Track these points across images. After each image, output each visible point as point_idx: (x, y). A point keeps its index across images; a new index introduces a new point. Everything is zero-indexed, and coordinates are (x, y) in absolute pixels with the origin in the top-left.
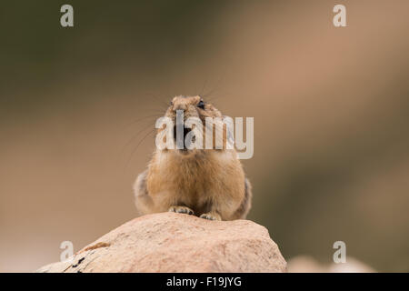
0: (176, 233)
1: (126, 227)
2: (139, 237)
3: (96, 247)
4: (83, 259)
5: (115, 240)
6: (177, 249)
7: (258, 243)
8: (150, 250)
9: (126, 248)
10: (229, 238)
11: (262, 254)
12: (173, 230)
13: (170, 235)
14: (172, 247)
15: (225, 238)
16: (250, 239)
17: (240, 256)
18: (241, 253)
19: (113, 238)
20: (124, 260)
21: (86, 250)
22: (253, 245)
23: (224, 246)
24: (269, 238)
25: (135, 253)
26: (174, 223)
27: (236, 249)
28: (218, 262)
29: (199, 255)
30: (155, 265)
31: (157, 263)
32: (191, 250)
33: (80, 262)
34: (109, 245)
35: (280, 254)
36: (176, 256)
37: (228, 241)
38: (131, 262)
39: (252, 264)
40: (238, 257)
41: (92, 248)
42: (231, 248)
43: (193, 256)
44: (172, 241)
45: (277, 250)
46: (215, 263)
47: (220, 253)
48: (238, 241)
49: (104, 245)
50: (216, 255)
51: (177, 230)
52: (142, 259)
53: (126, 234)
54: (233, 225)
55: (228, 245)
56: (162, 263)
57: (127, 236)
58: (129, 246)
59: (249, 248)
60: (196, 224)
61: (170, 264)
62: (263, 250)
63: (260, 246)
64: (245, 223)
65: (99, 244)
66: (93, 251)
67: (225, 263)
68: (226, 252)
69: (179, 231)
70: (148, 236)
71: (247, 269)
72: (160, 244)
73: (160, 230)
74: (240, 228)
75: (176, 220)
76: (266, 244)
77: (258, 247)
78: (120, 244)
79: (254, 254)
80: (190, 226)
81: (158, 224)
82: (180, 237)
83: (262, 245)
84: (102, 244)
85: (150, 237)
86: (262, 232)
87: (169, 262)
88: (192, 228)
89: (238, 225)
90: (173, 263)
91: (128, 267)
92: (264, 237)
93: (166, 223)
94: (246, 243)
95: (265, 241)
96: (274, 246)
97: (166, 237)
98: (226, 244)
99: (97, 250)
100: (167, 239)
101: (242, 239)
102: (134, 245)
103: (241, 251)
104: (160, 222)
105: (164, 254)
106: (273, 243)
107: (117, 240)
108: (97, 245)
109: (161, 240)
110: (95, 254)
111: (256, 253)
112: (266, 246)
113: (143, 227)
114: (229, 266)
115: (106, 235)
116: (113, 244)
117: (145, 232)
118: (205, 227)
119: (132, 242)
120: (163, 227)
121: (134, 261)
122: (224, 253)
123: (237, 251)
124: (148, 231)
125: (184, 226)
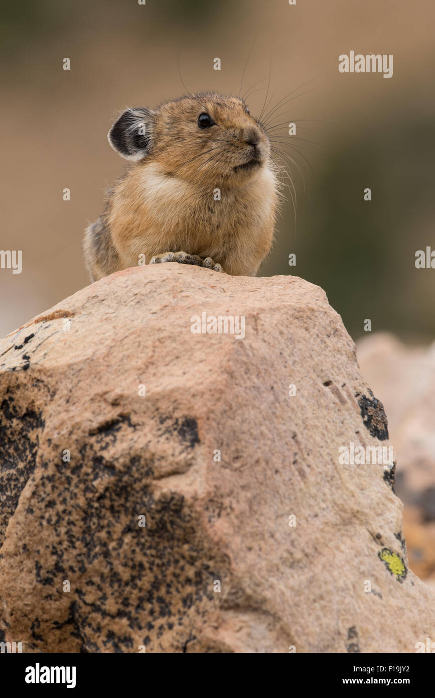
0: (179, 296)
1: (100, 286)
2: (121, 303)
3: (52, 318)
4: (33, 337)
5: (83, 307)
6: (181, 322)
7: (309, 313)
10: (264, 304)
11: (315, 331)
12: (174, 292)
13: (169, 299)
14: (173, 317)
15: (258, 305)
16: (297, 305)
17: (281, 333)
18: (282, 328)
19: (79, 304)
20: (96, 339)
21: (37, 321)
22: (302, 316)
23: (256, 318)
24: (327, 306)
25: (114, 327)
26: (176, 280)
27: (275, 322)
28: (246, 344)
30: (146, 347)
31: (150, 343)
33: (27, 341)
34: (74, 314)
35: (344, 331)
36: (181, 333)
37: (263, 310)
38: (108, 342)
39: (300, 346)
40: (277, 334)
41: (46, 319)
42: (267, 320)
44: (174, 309)
45: (340, 325)
46: (242, 345)
47: (250, 329)
48: (278, 309)
49: (66, 315)
51: (181, 291)
52: (126, 337)
53: (101, 298)
54: (271, 284)
55: (262, 316)
56: (157, 344)
57: (103, 300)
58: (105, 317)
59: (296, 320)
60: (212, 281)
61: (170, 345)
62: (317, 323)
63: (313, 317)
64: (289, 281)
65: (57, 312)
66: (47, 324)
67: (258, 344)
68: (259, 328)
69: (184, 294)
70: (136, 301)
71: (292, 354)
72: (155, 313)
73: (155, 292)
74: (281, 289)
75: (179, 275)
76: (321, 315)
77: (311, 319)
78: (90, 313)
79: (304, 331)
80: (202, 286)
81: (151, 282)
82: (185, 303)
83: (316, 317)
84: (61, 313)
85: (138, 302)
86: (317, 294)
87: (168, 343)
88: (205, 288)
89: (279, 284)
90: (174, 345)
91: (103, 350)
92: (320, 303)
93: (164, 281)
94: (291, 312)
95: (322, 310)
96: (335, 318)
97: (164, 304)
98: (258, 314)
99: (54, 323)
100: (166, 306)
101: (285, 307)
102: (112, 315)
103: (282, 325)
104: (154, 278)
105: (159, 330)
106: (334, 313)
107: (86, 308)
108: (54, 313)
109: (155, 308)
110: (51, 328)
111: (307, 329)
112: (321, 318)
113: (127, 286)
114: (263, 349)
115: (69, 298)
116: (80, 313)
117: (131, 294)
118: (225, 286)
119: (111, 311)
120: (160, 286)
121: (114, 340)
122: (256, 330)
123: (276, 325)
124: (136, 292)
125: (193, 285)
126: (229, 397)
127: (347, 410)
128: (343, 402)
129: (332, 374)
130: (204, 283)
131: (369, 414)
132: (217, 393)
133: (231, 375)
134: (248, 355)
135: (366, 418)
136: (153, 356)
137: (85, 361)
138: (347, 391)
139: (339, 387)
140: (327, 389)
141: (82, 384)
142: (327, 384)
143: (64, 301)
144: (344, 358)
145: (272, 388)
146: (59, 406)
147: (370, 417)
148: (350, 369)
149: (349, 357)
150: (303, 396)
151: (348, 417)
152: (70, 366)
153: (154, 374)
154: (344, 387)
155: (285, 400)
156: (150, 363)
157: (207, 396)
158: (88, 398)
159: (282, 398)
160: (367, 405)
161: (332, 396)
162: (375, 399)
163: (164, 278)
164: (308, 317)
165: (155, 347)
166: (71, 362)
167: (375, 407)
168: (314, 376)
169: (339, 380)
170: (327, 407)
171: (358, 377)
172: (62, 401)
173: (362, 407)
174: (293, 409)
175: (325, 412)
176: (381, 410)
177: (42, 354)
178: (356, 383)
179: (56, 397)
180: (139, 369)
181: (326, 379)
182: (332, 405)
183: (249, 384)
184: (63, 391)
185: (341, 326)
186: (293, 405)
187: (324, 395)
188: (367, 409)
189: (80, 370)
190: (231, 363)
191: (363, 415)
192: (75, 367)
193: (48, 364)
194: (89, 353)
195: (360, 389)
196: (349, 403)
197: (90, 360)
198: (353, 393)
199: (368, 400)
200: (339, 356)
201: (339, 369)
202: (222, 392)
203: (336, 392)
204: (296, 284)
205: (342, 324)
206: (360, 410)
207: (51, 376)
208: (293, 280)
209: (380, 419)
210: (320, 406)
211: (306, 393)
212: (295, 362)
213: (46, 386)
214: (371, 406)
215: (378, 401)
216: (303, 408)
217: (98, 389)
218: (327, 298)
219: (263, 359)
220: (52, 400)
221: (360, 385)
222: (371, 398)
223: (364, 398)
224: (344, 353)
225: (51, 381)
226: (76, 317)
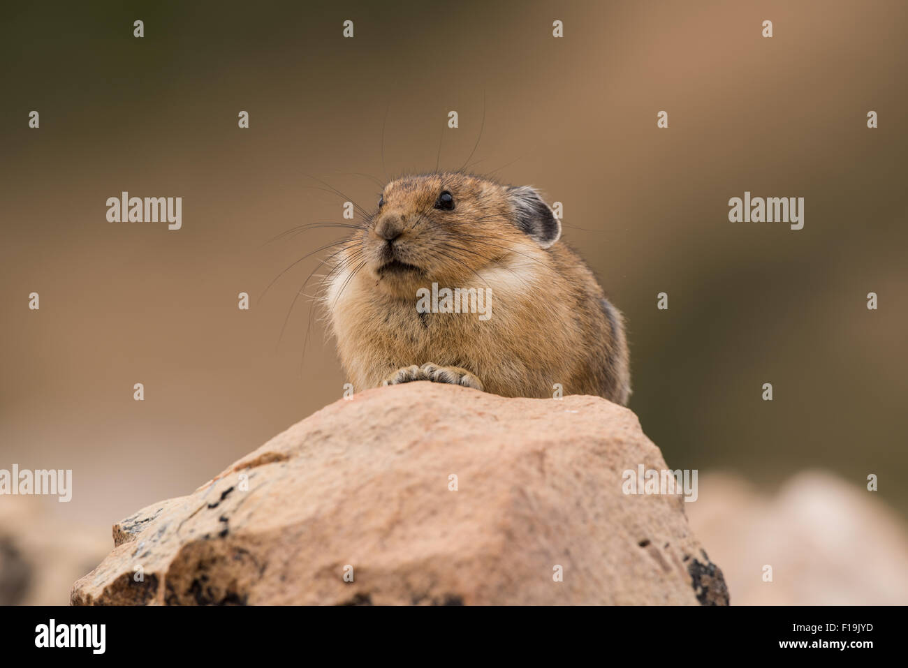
0: (434, 427)
1: (324, 418)
2: (353, 439)
3: (258, 463)
4: (231, 489)
5: (301, 447)
6: (439, 464)
7: (615, 447)
8: (378, 468)
9: (326, 465)
10: (553, 436)
11: (625, 470)
12: (428, 422)
13: (419, 432)
14: (426, 458)
15: (543, 437)
16: (599, 437)
17: (578, 475)
18: (580, 469)
19: (295, 443)
20: (320, 491)
21: (238, 469)
22: (606, 451)
23: (541, 455)
24: (640, 435)
25: (345, 474)
26: (429, 405)
27: (568, 460)
28: (529, 490)
29: (487, 475)
30: (389, 500)
31: (395, 494)
32: (469, 464)
33: (224, 496)
34: (287, 458)
36: (437, 480)
37: (550, 444)
38: (337, 495)
39: (604, 492)
40: (571, 476)
41: (250, 466)
42: (557, 458)
43: (474, 478)
44: (427, 447)
45: (659, 459)
46: (522, 493)
47: (533, 471)
48: (572, 442)
49: (277, 458)
50: (523, 474)
51: (437, 421)
52: (362, 487)
53: (325, 433)
54: (560, 408)
55: (550, 452)
56: (406, 495)
57: (328, 437)
58: (332, 459)
59: (597, 458)
60: (479, 406)
61: (423, 496)
62: (627, 461)
63: (621, 452)
64: (587, 403)
65: (265, 455)
66: (252, 471)
67: (545, 492)
68: (547, 468)
69: (441, 425)
70: (374, 436)
71: (593, 505)
72: (400, 452)
73: (400, 422)
74: (575, 414)
75: (433, 400)
76: (633, 449)
77: (618, 454)
78: (311, 456)
79: (608, 471)
80: (465, 412)
81: (394, 409)
82: (443, 438)
83: (625, 451)
84: (271, 456)
85: (377, 438)
86: (627, 419)
87: (420, 493)
88: (470, 415)
89: (572, 408)
90: (430, 496)
91: (330, 506)
92: (630, 432)
93: (412, 407)
94: (590, 446)
95: (633, 441)
96: (652, 452)
97: (413, 438)
98: (544, 449)
99: (261, 471)
100: (415, 443)
101: (582, 438)
102: (342, 458)
103: (578, 464)
104: (398, 404)
105: (408, 475)
106: (650, 446)
107: (305, 447)
108: (260, 457)
109: (401, 445)
110: (257, 478)
111: (613, 469)
112: (633, 453)
113: (360, 417)
114: (553, 498)
115: (281, 435)
116: (297, 455)
117: (366, 427)
118: (498, 412)
119: (339, 451)
120: (407, 415)
121: (345, 492)
122: (542, 470)
123: (570, 464)
124: (374, 423)
125: (452, 412)
126: (508, 565)
127: (674, 579)
128: (666, 569)
129: (650, 531)
130: (469, 409)
131: (705, 584)
132: (491, 562)
133: (509, 534)
134: (531, 508)
135: (699, 591)
136: (398, 513)
137: (305, 523)
138: (672, 554)
139: (660, 547)
140: (643, 552)
141: (302, 554)
142: (644, 544)
143: (275, 440)
144: (666, 508)
145: (567, 553)
146: (272, 585)
147: (705, 590)
148: (674, 524)
149: (672, 507)
150: (610, 562)
151: (674, 590)
152: (285, 530)
153: (403, 538)
154: (669, 549)
155: (586, 570)
156: (396, 522)
157: (477, 565)
158: (310, 574)
159: (581, 565)
160: (700, 572)
161: (650, 561)
162: (710, 564)
163: (413, 403)
164: (615, 453)
165: (402, 500)
166: (287, 522)
167: (712, 574)
168: (625, 533)
169: (660, 539)
170: (644, 577)
171: (687, 534)
172: (275, 579)
173: (693, 576)
174: (597, 582)
175: (642, 584)
176: (721, 578)
177: (245, 513)
178: (684, 542)
179: (267, 573)
180: (380, 530)
181: (642, 538)
182: (651, 574)
183: (534, 547)
184: (276, 564)
185: (660, 463)
186: (597, 574)
187: (639, 559)
188: (700, 578)
189: (299, 535)
190: (509, 519)
191: (695, 586)
192: (293, 531)
193: (255, 527)
194: (311, 510)
195: (690, 550)
196: (675, 571)
197: (313, 522)
198: (680, 556)
199: (701, 565)
200: (658, 505)
201: (659, 523)
202: (496, 559)
203: (657, 555)
204: (597, 407)
205: (662, 461)
206: (690, 580)
207: (259, 544)
208: (591, 401)
209: (718, 591)
210: (634, 575)
211: (614, 558)
212: (597, 516)
213: (252, 558)
214: (706, 573)
215: (715, 566)
216: (610, 578)
217: (325, 560)
218: (639, 425)
219: (554, 513)
220: (261, 577)
221: (689, 545)
222: (706, 563)
223: (696, 563)
224: (665, 500)
225: (260, 551)
226: (292, 462)
